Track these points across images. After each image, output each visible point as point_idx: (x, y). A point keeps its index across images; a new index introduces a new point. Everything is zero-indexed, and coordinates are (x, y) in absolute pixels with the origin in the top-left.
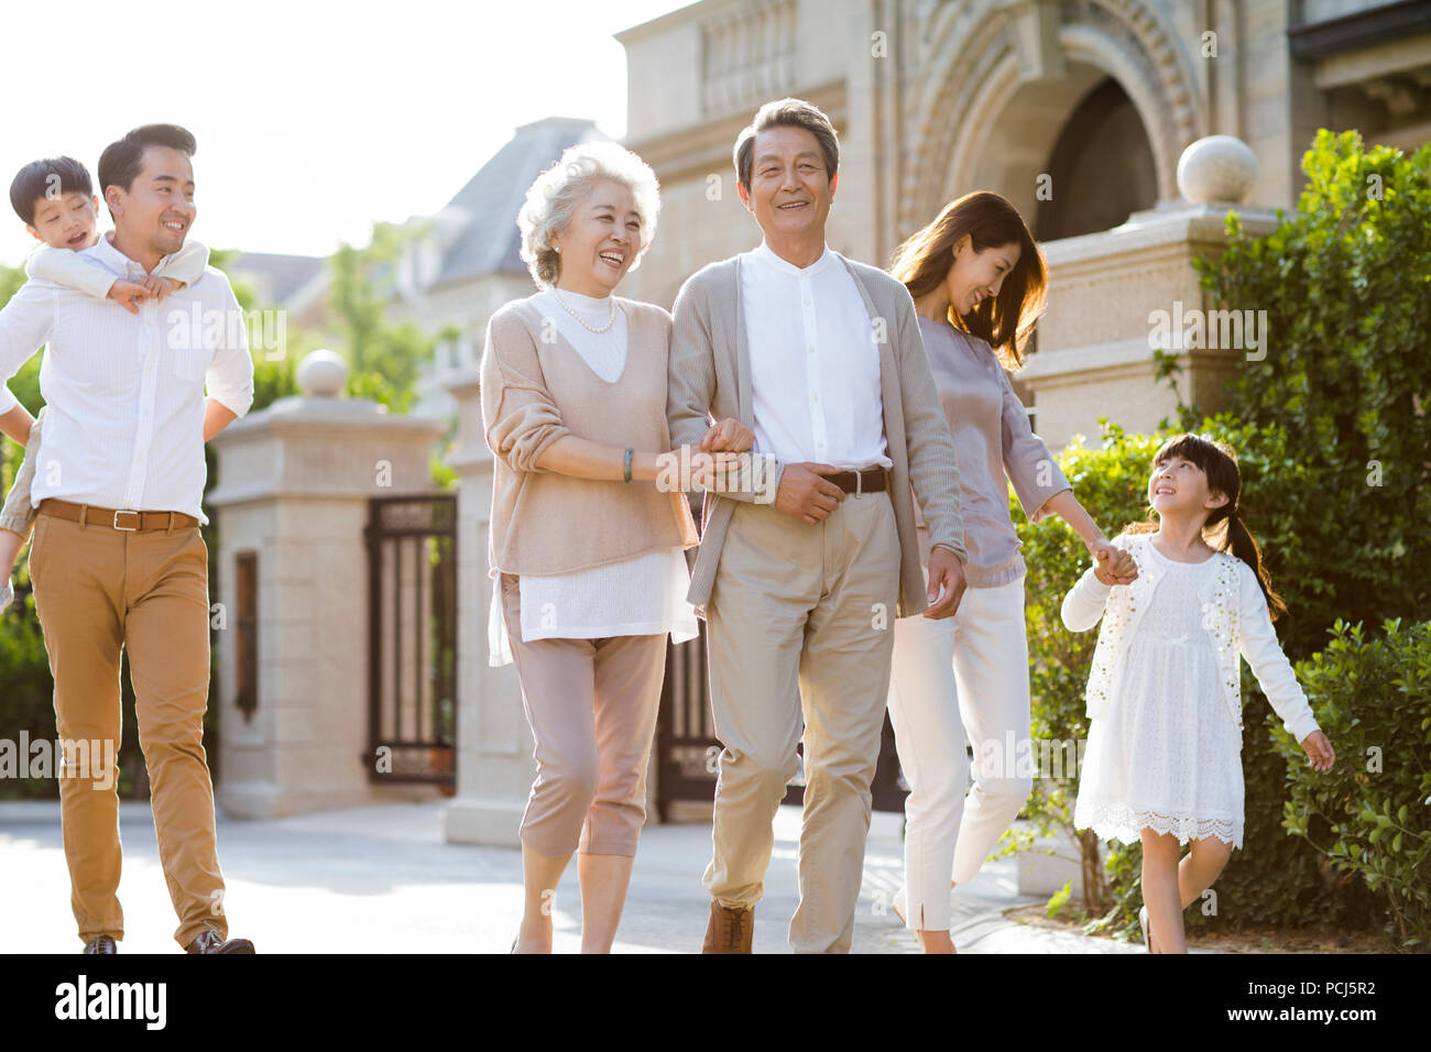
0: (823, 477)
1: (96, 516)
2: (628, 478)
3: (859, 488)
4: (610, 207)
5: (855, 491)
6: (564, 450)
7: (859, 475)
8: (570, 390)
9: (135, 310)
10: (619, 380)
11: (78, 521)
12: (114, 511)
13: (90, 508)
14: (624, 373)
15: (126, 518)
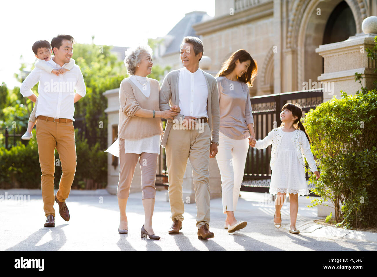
1: (50, 119)
8: (140, 99)
10: (149, 97)
11: (46, 120)
12: (54, 118)
13: (48, 117)
14: (150, 95)
15: (56, 120)
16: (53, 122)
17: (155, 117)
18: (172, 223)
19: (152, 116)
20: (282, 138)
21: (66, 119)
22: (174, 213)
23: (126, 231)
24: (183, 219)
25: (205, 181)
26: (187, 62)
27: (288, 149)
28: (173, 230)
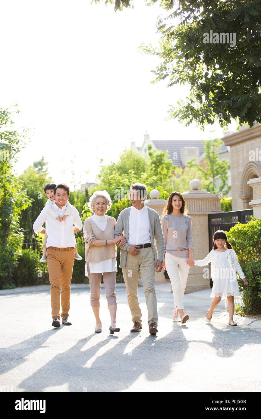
0: (136, 248)
1: (57, 249)
2: (106, 244)
3: (144, 247)
4: (99, 202)
5: (143, 248)
6: (97, 242)
7: (144, 245)
8: (97, 233)
9: (60, 221)
10: (105, 231)
11: (54, 250)
12: (60, 248)
13: (56, 248)
14: (105, 230)
15: (62, 249)
16: (59, 251)
17: (107, 244)
18: (133, 324)
19: (105, 244)
20: (218, 257)
21: (69, 248)
22: (134, 316)
23: (100, 331)
24: (141, 321)
25: (152, 291)
26: (134, 203)
27: (223, 264)
28: (133, 329)
